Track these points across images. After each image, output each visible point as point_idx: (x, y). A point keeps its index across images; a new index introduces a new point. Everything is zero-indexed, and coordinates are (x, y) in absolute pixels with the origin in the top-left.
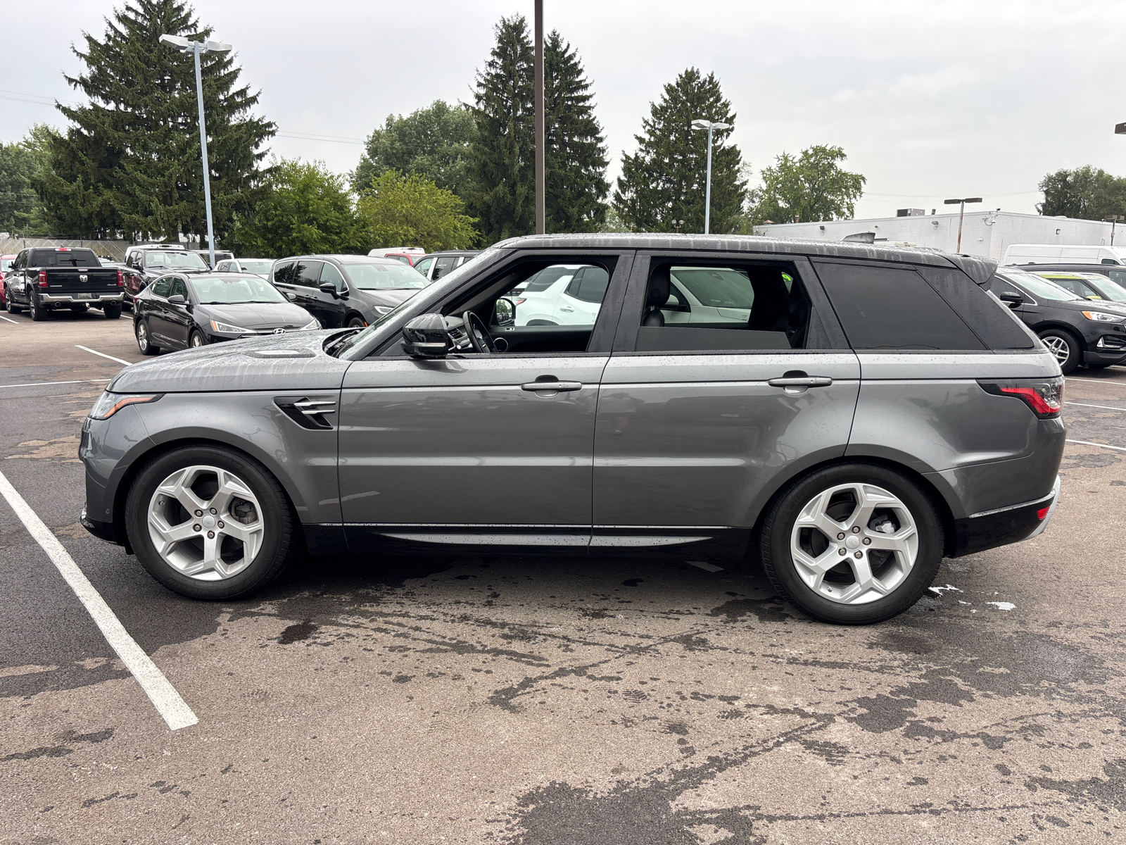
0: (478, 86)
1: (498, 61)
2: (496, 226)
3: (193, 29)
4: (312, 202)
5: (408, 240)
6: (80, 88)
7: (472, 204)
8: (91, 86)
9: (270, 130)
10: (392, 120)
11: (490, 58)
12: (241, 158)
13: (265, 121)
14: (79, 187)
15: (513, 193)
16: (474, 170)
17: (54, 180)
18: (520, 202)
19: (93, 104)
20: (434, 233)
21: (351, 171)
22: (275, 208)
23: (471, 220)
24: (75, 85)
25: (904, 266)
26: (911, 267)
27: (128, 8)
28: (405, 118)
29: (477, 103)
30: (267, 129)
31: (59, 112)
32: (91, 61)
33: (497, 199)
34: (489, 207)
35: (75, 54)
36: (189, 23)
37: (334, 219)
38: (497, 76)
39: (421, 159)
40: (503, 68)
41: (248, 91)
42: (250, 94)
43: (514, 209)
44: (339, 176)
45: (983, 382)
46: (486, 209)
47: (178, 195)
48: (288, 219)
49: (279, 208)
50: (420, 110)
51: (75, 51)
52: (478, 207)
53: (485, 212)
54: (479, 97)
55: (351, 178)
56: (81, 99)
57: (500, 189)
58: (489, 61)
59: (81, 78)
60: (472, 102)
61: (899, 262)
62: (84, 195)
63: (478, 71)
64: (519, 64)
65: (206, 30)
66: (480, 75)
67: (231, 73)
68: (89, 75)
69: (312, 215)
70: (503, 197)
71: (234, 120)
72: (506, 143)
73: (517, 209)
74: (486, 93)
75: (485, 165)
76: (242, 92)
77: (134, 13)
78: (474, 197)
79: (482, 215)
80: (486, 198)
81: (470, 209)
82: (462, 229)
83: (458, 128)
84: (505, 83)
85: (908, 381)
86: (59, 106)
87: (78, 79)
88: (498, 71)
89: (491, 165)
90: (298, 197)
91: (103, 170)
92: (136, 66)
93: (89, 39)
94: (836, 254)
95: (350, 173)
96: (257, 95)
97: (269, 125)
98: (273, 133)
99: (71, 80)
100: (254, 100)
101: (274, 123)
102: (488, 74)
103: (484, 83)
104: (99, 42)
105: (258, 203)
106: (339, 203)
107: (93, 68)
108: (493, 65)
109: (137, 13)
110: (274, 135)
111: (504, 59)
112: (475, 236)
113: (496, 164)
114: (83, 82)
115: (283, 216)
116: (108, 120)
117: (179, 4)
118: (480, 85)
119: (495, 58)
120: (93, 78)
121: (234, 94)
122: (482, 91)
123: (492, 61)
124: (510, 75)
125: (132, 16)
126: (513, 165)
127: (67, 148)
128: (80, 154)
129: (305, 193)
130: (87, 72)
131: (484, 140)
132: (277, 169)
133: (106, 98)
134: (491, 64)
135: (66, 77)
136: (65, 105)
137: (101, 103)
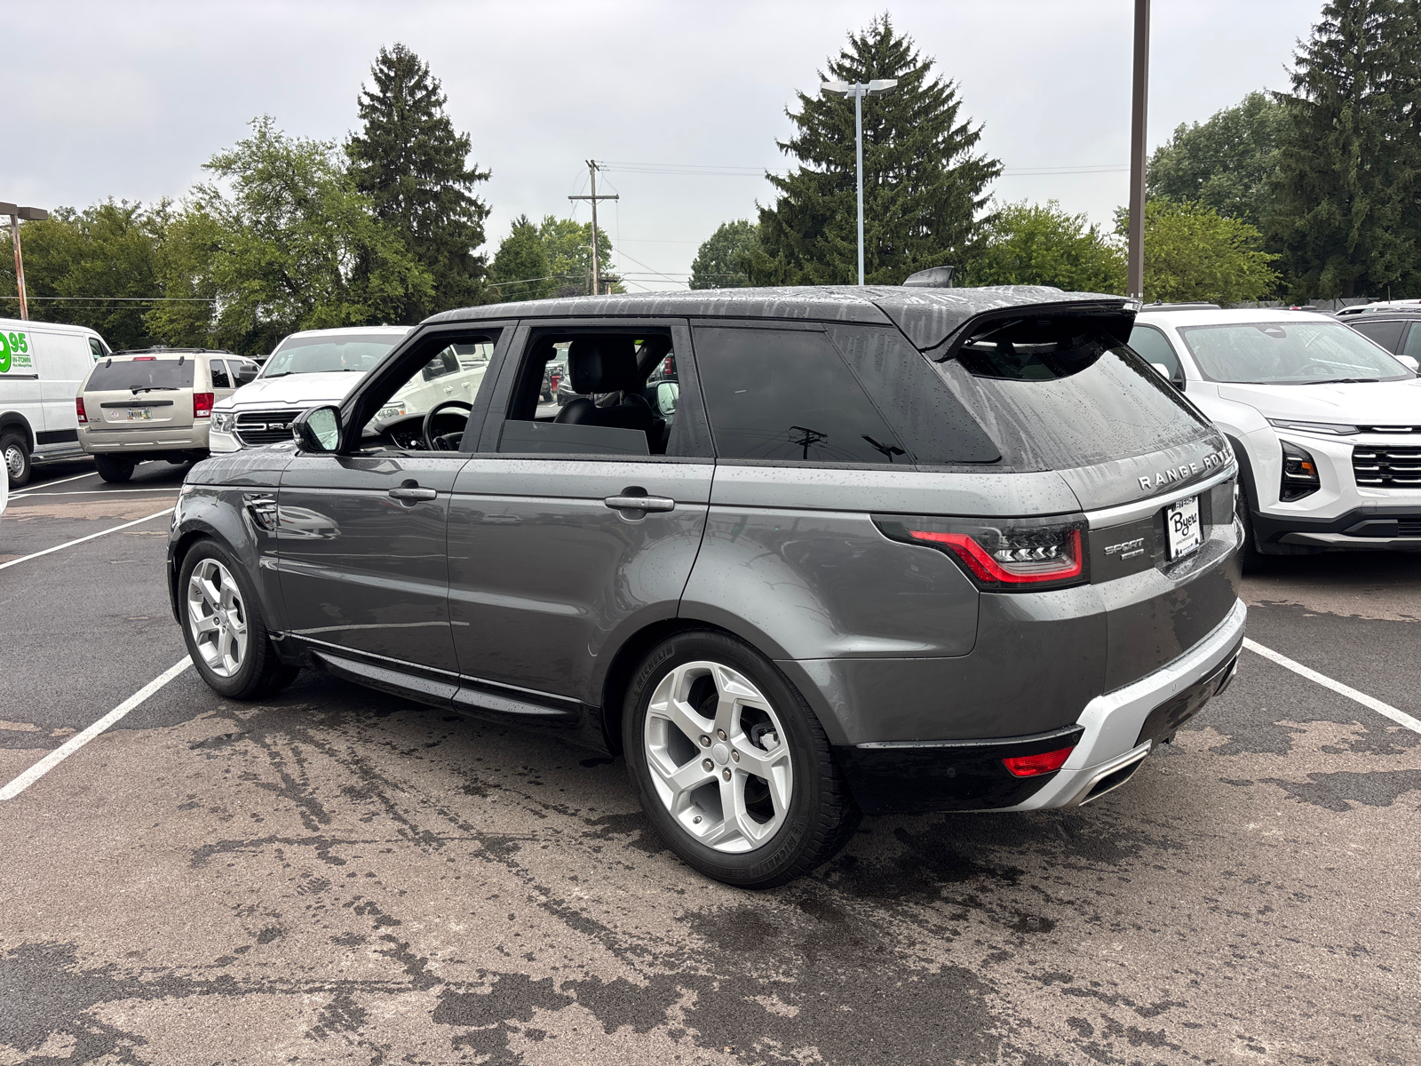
0: (1297, 64)
1: (1334, 22)
2: (1316, 262)
3: (912, 65)
4: (1035, 254)
5: (1166, 294)
6: (792, 153)
7: (1277, 234)
8: (802, 149)
9: (994, 169)
10: (1183, 130)
11: (1321, 20)
12: (953, 208)
13: (987, 161)
14: (780, 262)
15: (1347, 211)
16: (1284, 186)
17: (758, 257)
18: (1357, 225)
19: (801, 168)
20: (1208, 281)
21: (1119, 207)
22: (990, 266)
23: (1268, 257)
24: (787, 151)
25: (808, 326)
26: (819, 326)
27: (844, 56)
28: (1202, 125)
29: (1295, 89)
30: (990, 170)
31: (768, 181)
32: (802, 120)
33: (1318, 223)
34: (1304, 236)
35: (788, 116)
36: (909, 59)
37: (1064, 273)
38: (1331, 43)
39: (1218, 180)
40: (1341, 30)
41: (968, 127)
42: (972, 129)
43: (1347, 235)
44: (1077, 217)
45: (879, 517)
46: (1299, 239)
47: (878, 260)
48: (1005, 278)
49: (995, 265)
50: (1222, 111)
51: (788, 113)
52: (1285, 238)
53: (1298, 243)
54: (1298, 80)
55: (1119, 216)
56: (791, 165)
57: (1324, 207)
58: (1319, 24)
59: (792, 142)
60: (1287, 88)
61: (804, 320)
62: (785, 271)
63: (1299, 42)
64: (1368, 20)
65: (924, 64)
66: (1303, 47)
67: (949, 108)
68: (799, 138)
69: (1034, 271)
70: (1329, 219)
71: (953, 163)
72: (1337, 140)
73: (1351, 234)
74: (1309, 73)
75: (1302, 175)
76: (963, 129)
77: (849, 60)
78: (1279, 224)
79: (1293, 248)
80: (1299, 223)
81: (1273, 243)
82: (1252, 272)
83: (1281, 128)
84: (1342, 53)
85: (771, 510)
86: (768, 176)
87: (789, 143)
88: (1333, 36)
89: (1312, 175)
90: (1018, 250)
91: (807, 240)
92: (845, 119)
93: (803, 97)
94: (722, 312)
95: (1118, 210)
96: (980, 130)
97: (993, 164)
98: (997, 173)
99: (782, 146)
100: (976, 136)
101: (999, 161)
102: (1315, 43)
103: (1308, 57)
104: (812, 99)
105: (970, 261)
106: (1073, 253)
107: (805, 129)
108: (1325, 28)
109: (852, 59)
110: (999, 175)
111: (1345, 16)
112: (1273, 279)
113: (1320, 172)
114: (794, 146)
115: (999, 275)
116: (814, 184)
117: (897, 39)
118: (1300, 61)
119: (1329, 18)
120: (804, 140)
121: (953, 133)
122: (1303, 70)
123: (1324, 24)
124: (1351, 39)
125: (847, 63)
126: (1348, 170)
127: (775, 220)
128: (784, 225)
129: (1029, 244)
130: (795, 133)
131: (1304, 142)
132: (998, 216)
133: (817, 161)
134: (1322, 29)
135: (778, 143)
136: (773, 174)
137: (811, 166)
